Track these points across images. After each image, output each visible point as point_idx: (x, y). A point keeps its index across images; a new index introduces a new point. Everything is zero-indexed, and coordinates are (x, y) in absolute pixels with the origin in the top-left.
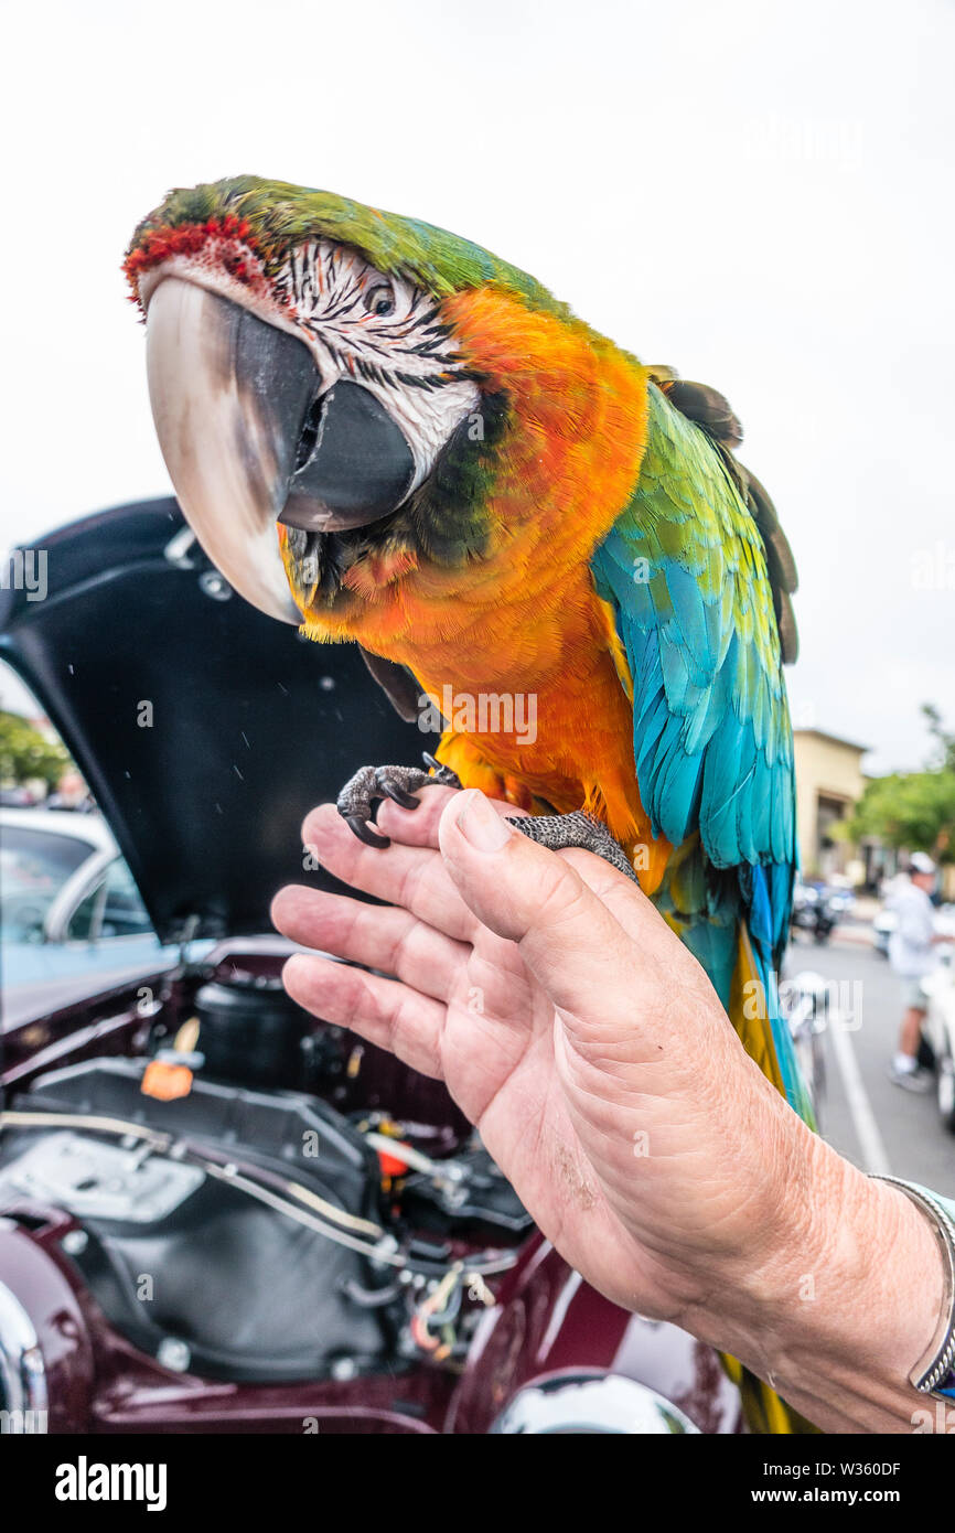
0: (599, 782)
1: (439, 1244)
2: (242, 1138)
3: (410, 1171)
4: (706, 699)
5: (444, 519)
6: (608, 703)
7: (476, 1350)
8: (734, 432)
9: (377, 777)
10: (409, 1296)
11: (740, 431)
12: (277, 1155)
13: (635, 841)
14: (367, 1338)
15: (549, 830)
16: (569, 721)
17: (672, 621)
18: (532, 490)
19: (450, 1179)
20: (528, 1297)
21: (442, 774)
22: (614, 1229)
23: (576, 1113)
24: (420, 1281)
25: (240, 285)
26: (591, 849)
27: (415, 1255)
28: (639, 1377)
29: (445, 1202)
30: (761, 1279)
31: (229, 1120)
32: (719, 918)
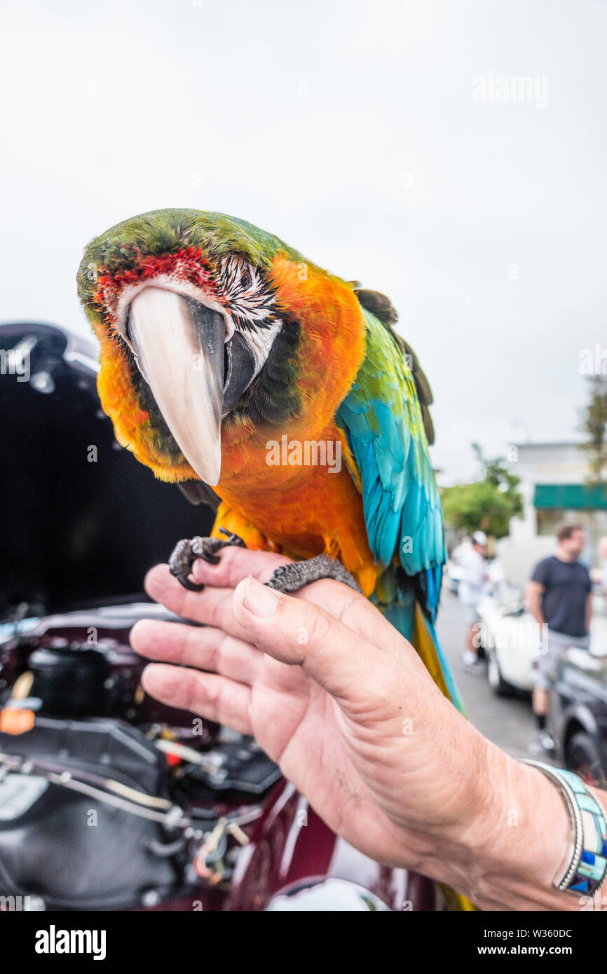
0: (336, 535)
1: (209, 808)
2: (72, 754)
3: (184, 763)
4: (402, 479)
5: (274, 399)
6: (340, 487)
7: (239, 875)
8: (392, 316)
9: (192, 547)
10: (191, 846)
11: (396, 315)
12: (97, 763)
13: (360, 568)
14: (165, 876)
15: (307, 571)
16: (317, 501)
17: (380, 436)
18: (318, 371)
19: (214, 764)
20: (270, 838)
21: (233, 540)
22: (377, 817)
23: (351, 752)
24: (198, 834)
25: (198, 289)
26: (333, 578)
27: (195, 818)
28: (347, 878)
29: (211, 780)
30: (470, 835)
31: (62, 742)
32: (404, 600)
